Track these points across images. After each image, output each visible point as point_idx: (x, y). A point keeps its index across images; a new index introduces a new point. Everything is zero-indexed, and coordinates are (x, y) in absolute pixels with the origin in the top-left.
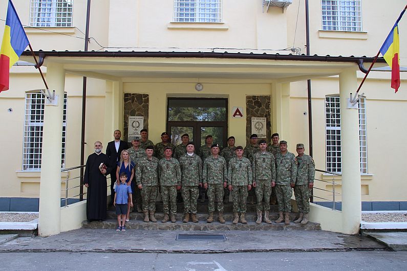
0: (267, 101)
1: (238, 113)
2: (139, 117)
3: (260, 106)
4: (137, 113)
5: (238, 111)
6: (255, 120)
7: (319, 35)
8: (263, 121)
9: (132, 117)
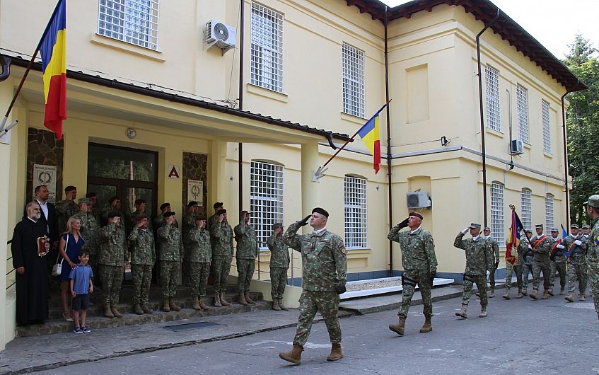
0: (204, 161)
1: (174, 173)
2: (49, 167)
3: (196, 167)
4: (45, 160)
5: (174, 170)
6: (191, 183)
7: (247, 89)
8: (200, 184)
9: (38, 166)
